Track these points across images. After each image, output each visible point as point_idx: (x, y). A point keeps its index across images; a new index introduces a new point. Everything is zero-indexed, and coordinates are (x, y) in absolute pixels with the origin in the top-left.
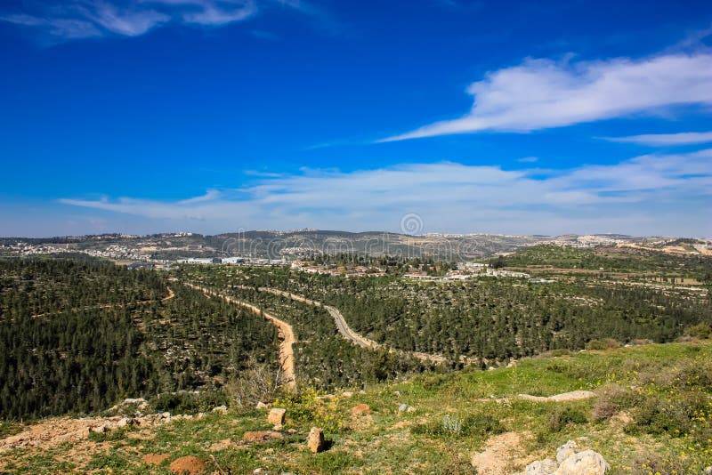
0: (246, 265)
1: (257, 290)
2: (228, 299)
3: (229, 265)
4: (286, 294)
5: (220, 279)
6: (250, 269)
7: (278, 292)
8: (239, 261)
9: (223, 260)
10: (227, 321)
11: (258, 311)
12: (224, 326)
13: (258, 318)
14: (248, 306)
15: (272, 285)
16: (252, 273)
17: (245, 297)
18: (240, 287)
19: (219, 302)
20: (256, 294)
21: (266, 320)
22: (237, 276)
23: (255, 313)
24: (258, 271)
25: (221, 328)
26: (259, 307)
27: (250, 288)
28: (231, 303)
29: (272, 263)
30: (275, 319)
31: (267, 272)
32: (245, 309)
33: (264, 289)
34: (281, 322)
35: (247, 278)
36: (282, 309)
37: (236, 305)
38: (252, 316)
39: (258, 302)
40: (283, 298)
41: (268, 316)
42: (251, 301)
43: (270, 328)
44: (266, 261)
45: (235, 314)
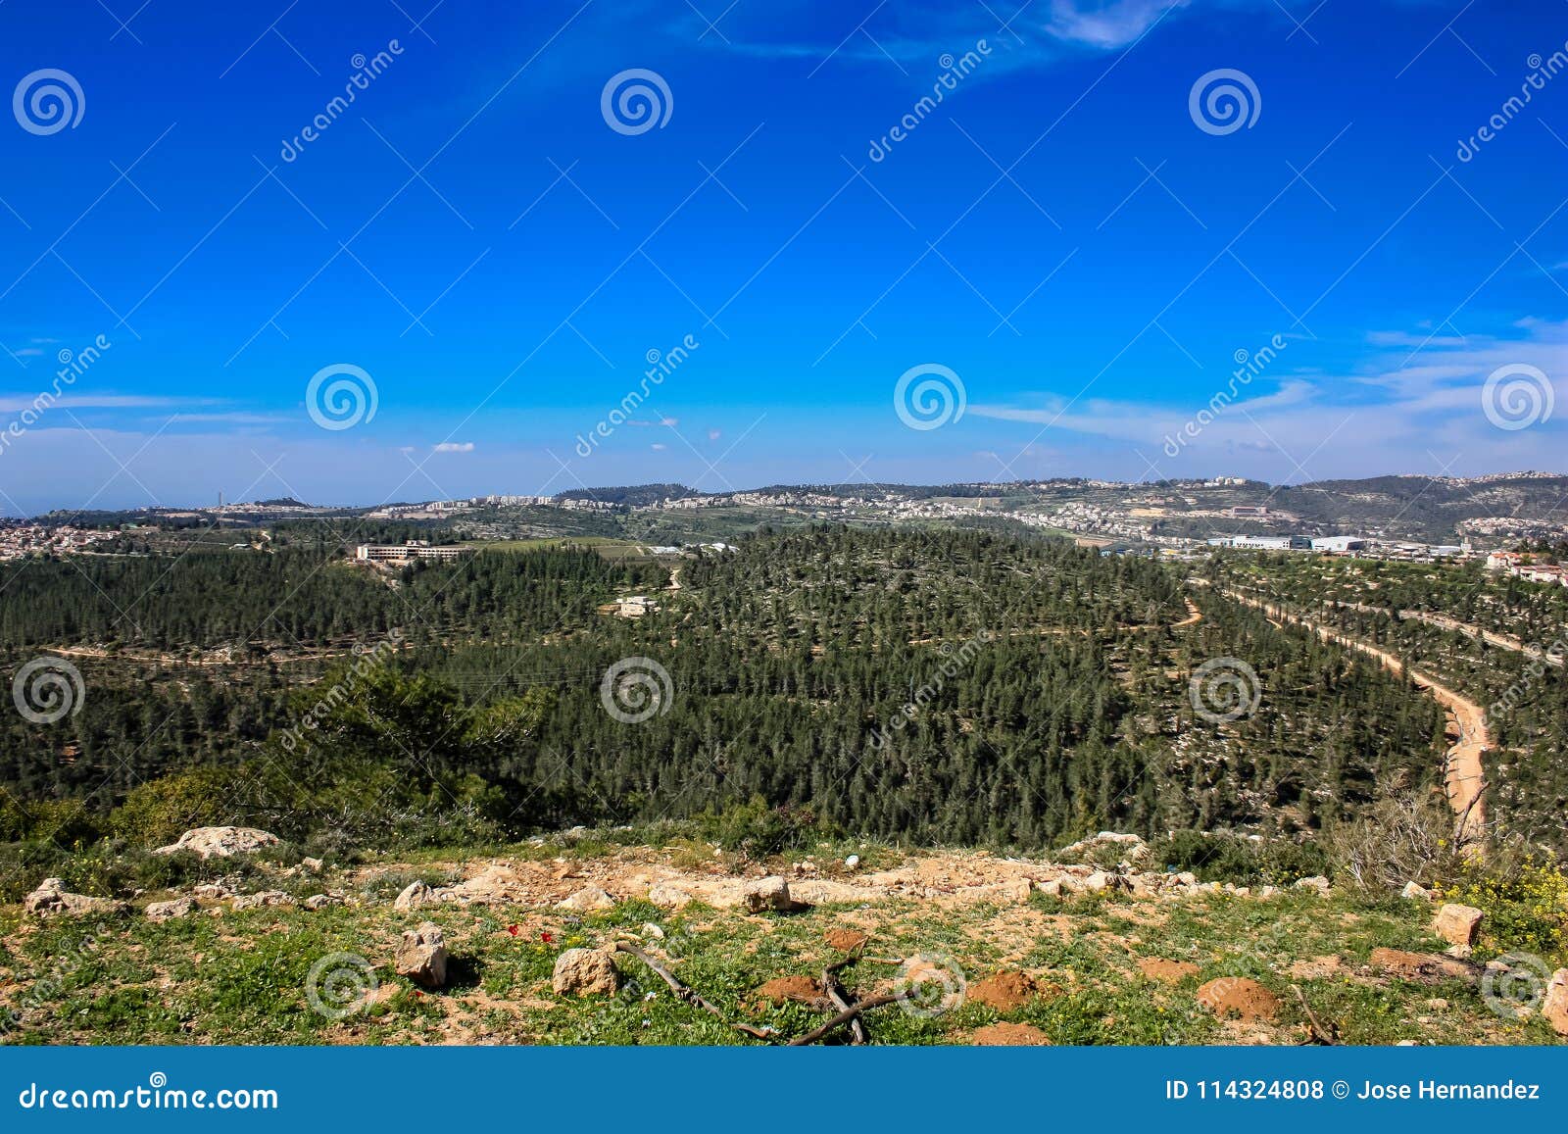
0: (1371, 555)
1: (1395, 616)
2: (1324, 633)
3: (1328, 553)
4: (1469, 630)
5: (1304, 586)
6: (1380, 565)
7: (1448, 624)
8: (1352, 546)
9: (1315, 543)
10: (1319, 684)
11: (1396, 665)
12: (1311, 694)
13: (1397, 683)
14: (1372, 651)
15: (1435, 607)
16: (1384, 575)
17: (1364, 631)
18: (1353, 606)
19: (1303, 638)
20: (1393, 625)
21: (1415, 687)
22: (1348, 581)
23: (1389, 671)
24: (1401, 570)
25: (1303, 699)
26: (1398, 657)
27: (1377, 610)
28: (1331, 642)
29: (1435, 553)
30: (1438, 689)
31: (1421, 573)
32: (1362, 658)
33: (1415, 614)
34: (1453, 696)
35: (1372, 586)
36: (1459, 665)
37: (1343, 648)
38: (1380, 674)
39: (1395, 645)
40: (1460, 639)
41: (1419, 679)
42: (1379, 641)
43: (1425, 706)
44: (1421, 547)
45: (1340, 669)
